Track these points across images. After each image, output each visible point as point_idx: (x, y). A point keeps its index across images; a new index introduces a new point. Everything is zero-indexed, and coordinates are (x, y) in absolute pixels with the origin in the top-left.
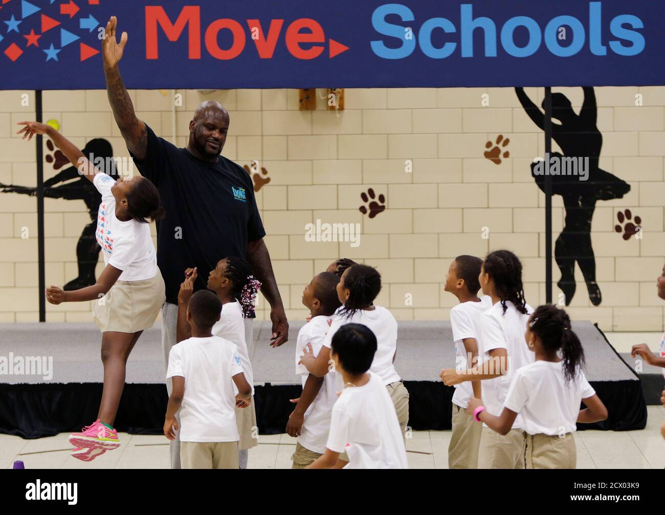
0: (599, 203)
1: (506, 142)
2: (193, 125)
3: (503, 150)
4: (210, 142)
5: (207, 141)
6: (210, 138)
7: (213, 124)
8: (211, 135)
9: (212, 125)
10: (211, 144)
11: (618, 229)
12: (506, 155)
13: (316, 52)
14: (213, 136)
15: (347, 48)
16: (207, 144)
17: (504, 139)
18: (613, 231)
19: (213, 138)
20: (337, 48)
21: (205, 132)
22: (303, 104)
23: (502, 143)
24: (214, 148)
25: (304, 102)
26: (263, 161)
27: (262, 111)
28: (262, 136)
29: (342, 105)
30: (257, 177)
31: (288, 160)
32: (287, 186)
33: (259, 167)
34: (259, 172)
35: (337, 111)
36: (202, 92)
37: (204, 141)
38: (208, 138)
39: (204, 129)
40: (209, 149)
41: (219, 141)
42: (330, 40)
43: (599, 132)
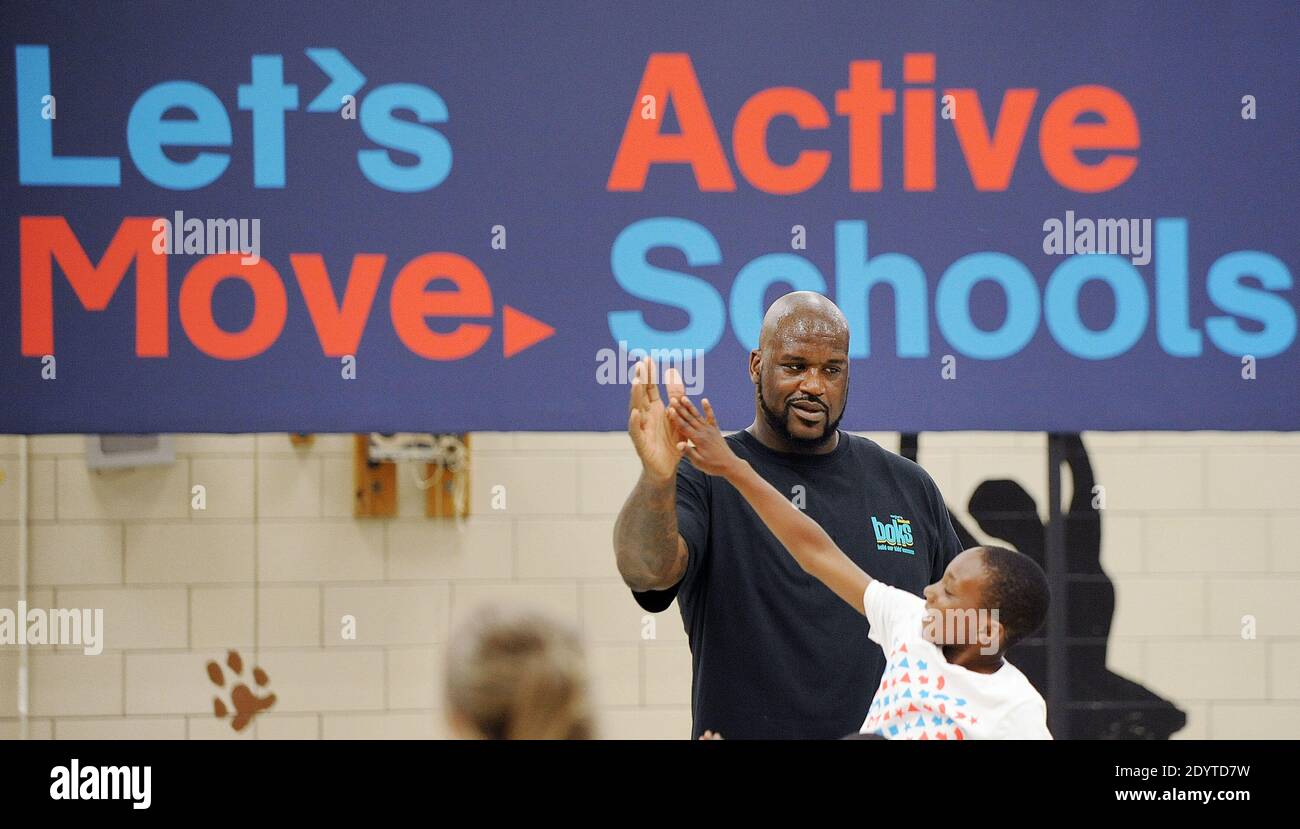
2: (758, 362)
4: (796, 406)
5: (789, 404)
6: (795, 396)
7: (798, 355)
8: (796, 388)
9: (800, 359)
10: (800, 413)
13: (468, 341)
14: (803, 387)
15: (548, 331)
16: (790, 410)
19: (804, 392)
20: (523, 332)
21: (786, 381)
22: (363, 504)
24: (809, 423)
25: (367, 498)
26: (256, 650)
27: (256, 520)
28: (257, 584)
29: (467, 504)
30: (241, 694)
31: (323, 647)
32: (320, 716)
33: (248, 665)
34: (248, 679)
35: (459, 520)
36: (97, 473)
37: (781, 407)
38: (791, 398)
39: (780, 371)
40: (798, 428)
41: (820, 402)
42: (507, 310)
43: (1106, 577)
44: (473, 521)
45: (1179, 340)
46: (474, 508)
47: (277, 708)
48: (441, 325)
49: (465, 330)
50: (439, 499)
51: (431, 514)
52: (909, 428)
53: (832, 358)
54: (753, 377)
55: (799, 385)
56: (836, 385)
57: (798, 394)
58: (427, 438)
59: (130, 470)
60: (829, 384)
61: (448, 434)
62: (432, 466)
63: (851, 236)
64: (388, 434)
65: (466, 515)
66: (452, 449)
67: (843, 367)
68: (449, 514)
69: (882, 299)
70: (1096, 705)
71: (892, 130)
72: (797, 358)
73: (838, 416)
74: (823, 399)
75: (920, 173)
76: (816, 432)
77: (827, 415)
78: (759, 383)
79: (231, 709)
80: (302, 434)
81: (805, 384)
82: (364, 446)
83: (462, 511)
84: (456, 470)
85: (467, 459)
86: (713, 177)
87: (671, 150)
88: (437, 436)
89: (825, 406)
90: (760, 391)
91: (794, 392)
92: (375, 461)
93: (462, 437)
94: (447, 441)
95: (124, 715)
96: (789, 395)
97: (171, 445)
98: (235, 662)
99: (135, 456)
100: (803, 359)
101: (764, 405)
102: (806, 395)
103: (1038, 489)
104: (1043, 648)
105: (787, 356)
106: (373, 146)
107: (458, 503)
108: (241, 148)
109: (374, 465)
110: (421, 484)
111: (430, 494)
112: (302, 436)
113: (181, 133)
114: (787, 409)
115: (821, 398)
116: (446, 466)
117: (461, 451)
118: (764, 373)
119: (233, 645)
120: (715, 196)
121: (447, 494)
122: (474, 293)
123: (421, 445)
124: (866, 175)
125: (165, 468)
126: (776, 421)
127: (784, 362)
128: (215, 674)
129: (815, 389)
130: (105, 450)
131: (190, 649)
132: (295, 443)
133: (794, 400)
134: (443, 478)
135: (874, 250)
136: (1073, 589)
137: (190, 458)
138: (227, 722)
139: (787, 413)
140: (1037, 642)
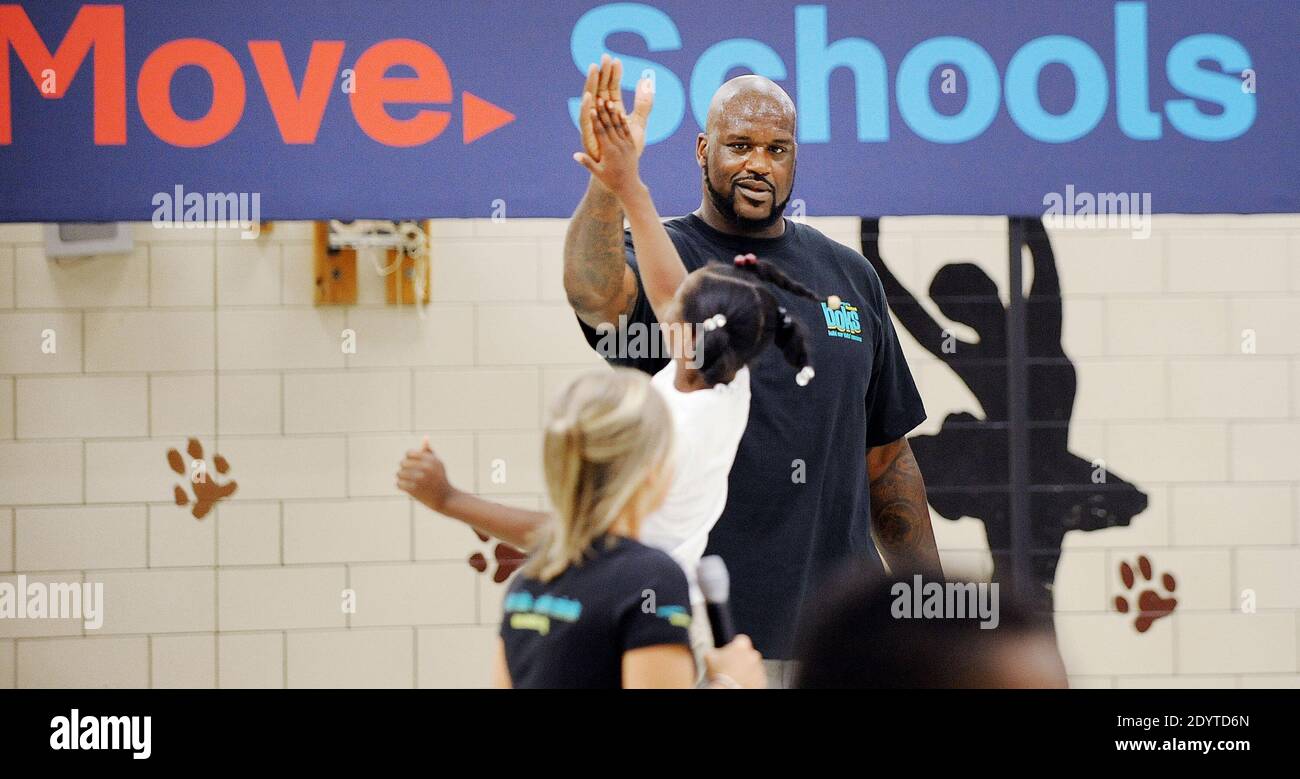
0: (1074, 540)
2: (705, 145)
4: (743, 186)
5: (735, 184)
6: (741, 175)
7: (744, 134)
10: (746, 192)
11: (1122, 605)
13: (424, 129)
14: (748, 167)
15: (508, 117)
16: (736, 191)
18: (1107, 611)
19: (750, 171)
20: (482, 118)
21: (731, 160)
22: (323, 293)
24: (755, 203)
25: (327, 285)
26: (217, 437)
27: (216, 307)
28: (217, 372)
29: (427, 291)
30: (201, 481)
31: (283, 434)
32: (281, 503)
33: (208, 452)
34: (208, 467)
35: (419, 306)
36: (56, 261)
37: (728, 187)
38: (737, 177)
39: (726, 151)
40: (744, 208)
41: (766, 181)
42: (467, 97)
43: (1068, 361)
44: (432, 308)
46: (434, 296)
47: (237, 496)
50: (399, 285)
51: (392, 300)
52: (870, 213)
53: (777, 138)
54: (700, 162)
55: (744, 165)
56: (783, 165)
57: (744, 174)
58: (388, 225)
59: (88, 257)
60: (775, 164)
61: (409, 221)
62: (392, 253)
64: (347, 222)
65: (426, 301)
66: (411, 236)
67: (789, 147)
68: (409, 301)
69: (842, 83)
70: (1057, 488)
72: (742, 138)
73: (785, 197)
74: (769, 178)
76: (762, 212)
77: (774, 193)
78: (706, 167)
79: (192, 497)
81: (751, 164)
82: (323, 233)
83: (422, 297)
84: (415, 256)
85: (428, 246)
88: (397, 223)
89: (771, 186)
90: (707, 173)
91: (740, 172)
92: (334, 248)
93: (422, 223)
94: (407, 228)
95: (85, 504)
96: (735, 175)
97: (130, 233)
98: (195, 450)
99: (93, 243)
100: (748, 138)
101: (710, 188)
102: (752, 175)
103: (999, 272)
104: (1005, 432)
105: (732, 136)
107: (419, 291)
109: (333, 252)
110: (382, 271)
111: (390, 280)
112: (263, 223)
114: (733, 188)
115: (768, 178)
116: (406, 252)
117: (421, 237)
118: (710, 155)
119: (194, 434)
121: (407, 281)
123: (381, 232)
125: (123, 255)
126: (723, 202)
127: (729, 142)
128: (175, 461)
129: (761, 168)
130: (63, 238)
131: (149, 437)
133: (739, 180)
134: (403, 263)
135: (835, 34)
136: (1035, 373)
137: (149, 246)
138: (188, 510)
139: (734, 193)
140: (998, 425)
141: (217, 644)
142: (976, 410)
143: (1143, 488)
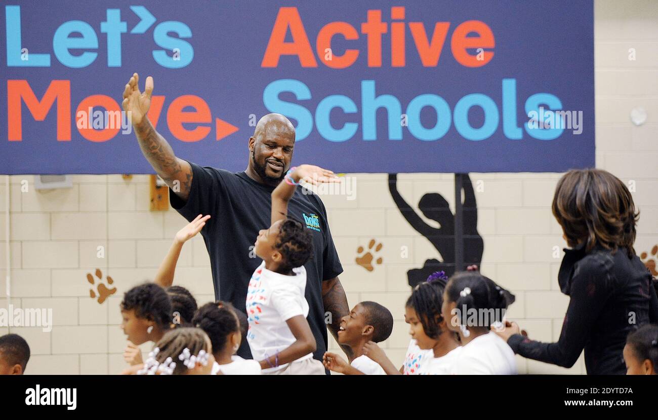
1: (379, 247)
2: (253, 142)
3: (376, 256)
4: (271, 163)
5: (267, 161)
6: (270, 158)
7: (275, 141)
8: (271, 155)
9: (274, 143)
10: (272, 166)
12: (380, 261)
14: (274, 155)
15: (235, 130)
16: (267, 164)
17: (377, 244)
19: (274, 157)
21: (266, 151)
22: (154, 205)
23: (374, 247)
24: (275, 171)
25: (155, 202)
26: (108, 269)
27: (107, 212)
28: (108, 240)
30: (101, 287)
31: (137, 267)
33: (104, 275)
34: (104, 281)
36: (39, 191)
37: (263, 162)
39: (264, 147)
40: (269, 172)
41: (281, 162)
42: (218, 120)
43: (480, 236)
45: (513, 132)
47: (117, 294)
48: (189, 126)
49: (199, 129)
53: (288, 145)
54: (251, 149)
56: (289, 156)
57: (272, 158)
59: (53, 190)
60: (286, 155)
63: (368, 87)
69: (382, 115)
71: (386, 40)
74: (283, 161)
75: (398, 59)
76: (276, 175)
77: (284, 168)
78: (254, 152)
79: (97, 294)
80: (127, 175)
81: (276, 154)
82: (154, 180)
86: (307, 61)
87: (289, 49)
89: (283, 164)
90: (254, 155)
91: (270, 157)
92: (159, 185)
95: (52, 297)
96: (267, 158)
97: (71, 179)
98: (99, 273)
99: (55, 183)
100: (276, 143)
101: (255, 161)
102: (275, 159)
104: (453, 268)
105: (268, 141)
106: (160, 48)
108: (102, 50)
109: (159, 188)
112: (128, 175)
113: (76, 43)
114: (265, 163)
118: (256, 147)
119: (98, 267)
120: (309, 70)
122: (203, 112)
124: (374, 59)
125: (68, 189)
126: (260, 169)
127: (266, 143)
128: (90, 279)
129: (280, 156)
130: (42, 181)
131: (79, 268)
132: (124, 178)
133: (270, 160)
135: (379, 93)
137: (79, 184)
138: (96, 299)
139: (266, 166)
140: (449, 265)
141: (108, 359)
142: (439, 258)
143: (513, 293)
